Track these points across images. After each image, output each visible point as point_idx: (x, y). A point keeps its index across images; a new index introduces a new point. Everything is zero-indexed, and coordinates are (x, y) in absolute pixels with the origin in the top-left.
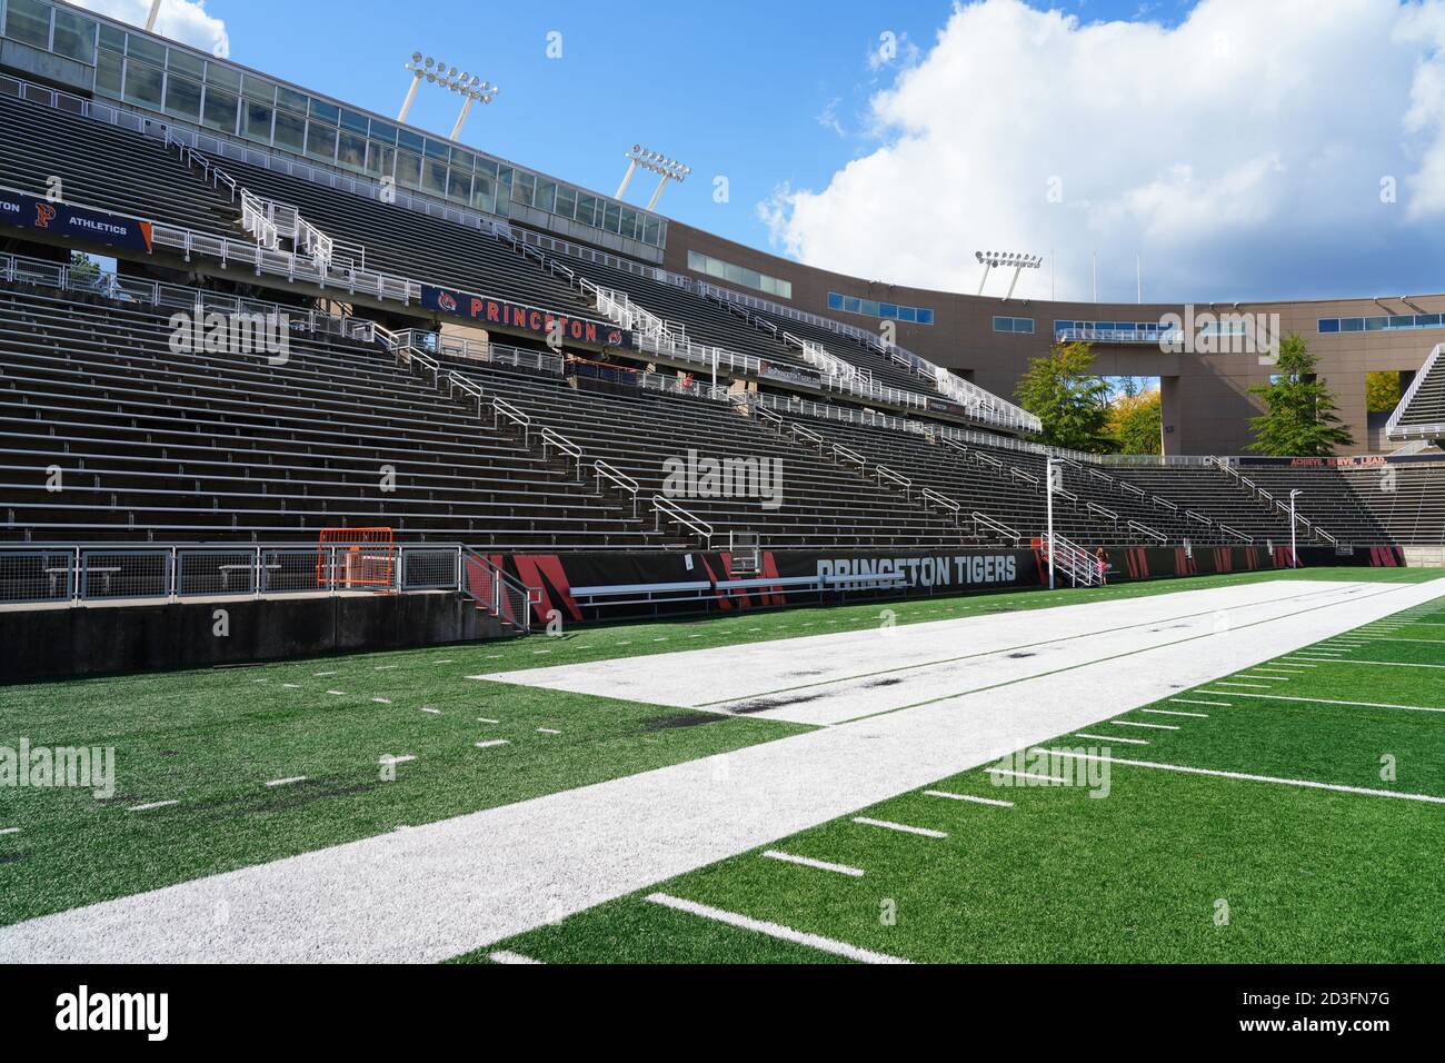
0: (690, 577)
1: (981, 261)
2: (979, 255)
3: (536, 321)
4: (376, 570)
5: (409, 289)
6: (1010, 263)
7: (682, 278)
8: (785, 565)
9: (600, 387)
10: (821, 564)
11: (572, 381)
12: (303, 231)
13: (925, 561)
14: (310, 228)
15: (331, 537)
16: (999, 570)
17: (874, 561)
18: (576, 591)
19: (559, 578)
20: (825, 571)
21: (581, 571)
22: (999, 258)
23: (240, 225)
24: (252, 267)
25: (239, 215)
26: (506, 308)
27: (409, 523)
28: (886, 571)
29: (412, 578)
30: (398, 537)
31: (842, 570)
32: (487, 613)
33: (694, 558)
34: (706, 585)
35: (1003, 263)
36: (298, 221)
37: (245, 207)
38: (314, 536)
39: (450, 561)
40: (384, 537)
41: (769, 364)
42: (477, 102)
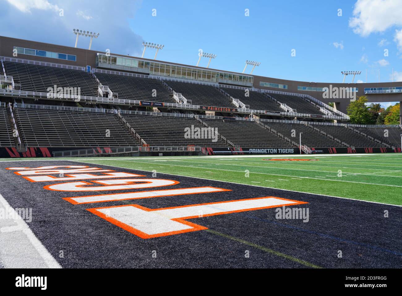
0: (229, 151)
1: (343, 74)
2: (342, 72)
3: (219, 109)
4: (193, 149)
5: (198, 107)
6: (351, 74)
7: (257, 89)
8: (243, 149)
9: (228, 121)
10: (250, 149)
11: (223, 120)
12: (182, 97)
13: (271, 149)
14: (183, 97)
15: (188, 146)
16: (289, 151)
17: (260, 149)
18: (213, 152)
19: (212, 150)
20: (251, 150)
21: (214, 149)
22: (348, 73)
23: (173, 98)
24: (176, 107)
25: (173, 96)
26: (214, 108)
27: (197, 144)
28: (263, 150)
29: (196, 150)
30: (195, 146)
31: (254, 150)
32: (203, 153)
33: (229, 148)
34: (231, 152)
35: (349, 74)
36: (181, 96)
37: (174, 95)
38: (187, 146)
39: (199, 148)
40: (193, 146)
41: (267, 111)
42: (212, 59)
